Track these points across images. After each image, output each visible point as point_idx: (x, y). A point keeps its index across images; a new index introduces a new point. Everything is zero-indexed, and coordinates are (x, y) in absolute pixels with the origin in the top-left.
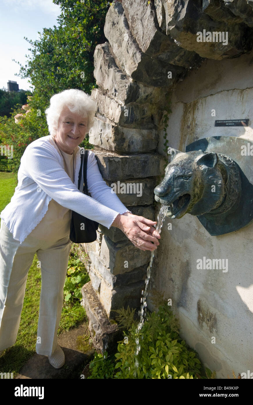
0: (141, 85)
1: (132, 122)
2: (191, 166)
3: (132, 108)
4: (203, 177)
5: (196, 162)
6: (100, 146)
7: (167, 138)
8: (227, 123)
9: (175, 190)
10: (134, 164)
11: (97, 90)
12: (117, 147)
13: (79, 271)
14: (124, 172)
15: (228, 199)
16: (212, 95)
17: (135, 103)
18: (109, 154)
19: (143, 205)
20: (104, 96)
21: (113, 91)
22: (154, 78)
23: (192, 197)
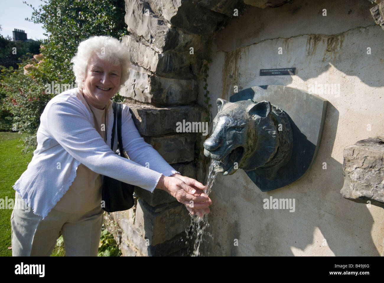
0: (180, 32)
1: (170, 71)
2: (243, 116)
3: (170, 56)
4: (256, 127)
5: (248, 111)
6: (134, 98)
7: (208, 89)
8: (273, 72)
9: (227, 143)
10: (174, 116)
11: (129, 37)
12: (154, 98)
13: (107, 244)
14: (163, 126)
15: (281, 151)
16: (255, 44)
17: (173, 51)
18: (145, 106)
19: (183, 162)
20: (138, 43)
21: (149, 38)
22: (195, 25)
23: (246, 150)
